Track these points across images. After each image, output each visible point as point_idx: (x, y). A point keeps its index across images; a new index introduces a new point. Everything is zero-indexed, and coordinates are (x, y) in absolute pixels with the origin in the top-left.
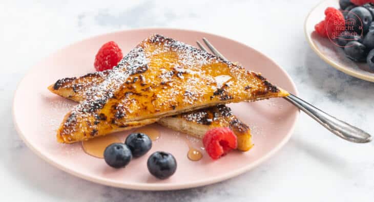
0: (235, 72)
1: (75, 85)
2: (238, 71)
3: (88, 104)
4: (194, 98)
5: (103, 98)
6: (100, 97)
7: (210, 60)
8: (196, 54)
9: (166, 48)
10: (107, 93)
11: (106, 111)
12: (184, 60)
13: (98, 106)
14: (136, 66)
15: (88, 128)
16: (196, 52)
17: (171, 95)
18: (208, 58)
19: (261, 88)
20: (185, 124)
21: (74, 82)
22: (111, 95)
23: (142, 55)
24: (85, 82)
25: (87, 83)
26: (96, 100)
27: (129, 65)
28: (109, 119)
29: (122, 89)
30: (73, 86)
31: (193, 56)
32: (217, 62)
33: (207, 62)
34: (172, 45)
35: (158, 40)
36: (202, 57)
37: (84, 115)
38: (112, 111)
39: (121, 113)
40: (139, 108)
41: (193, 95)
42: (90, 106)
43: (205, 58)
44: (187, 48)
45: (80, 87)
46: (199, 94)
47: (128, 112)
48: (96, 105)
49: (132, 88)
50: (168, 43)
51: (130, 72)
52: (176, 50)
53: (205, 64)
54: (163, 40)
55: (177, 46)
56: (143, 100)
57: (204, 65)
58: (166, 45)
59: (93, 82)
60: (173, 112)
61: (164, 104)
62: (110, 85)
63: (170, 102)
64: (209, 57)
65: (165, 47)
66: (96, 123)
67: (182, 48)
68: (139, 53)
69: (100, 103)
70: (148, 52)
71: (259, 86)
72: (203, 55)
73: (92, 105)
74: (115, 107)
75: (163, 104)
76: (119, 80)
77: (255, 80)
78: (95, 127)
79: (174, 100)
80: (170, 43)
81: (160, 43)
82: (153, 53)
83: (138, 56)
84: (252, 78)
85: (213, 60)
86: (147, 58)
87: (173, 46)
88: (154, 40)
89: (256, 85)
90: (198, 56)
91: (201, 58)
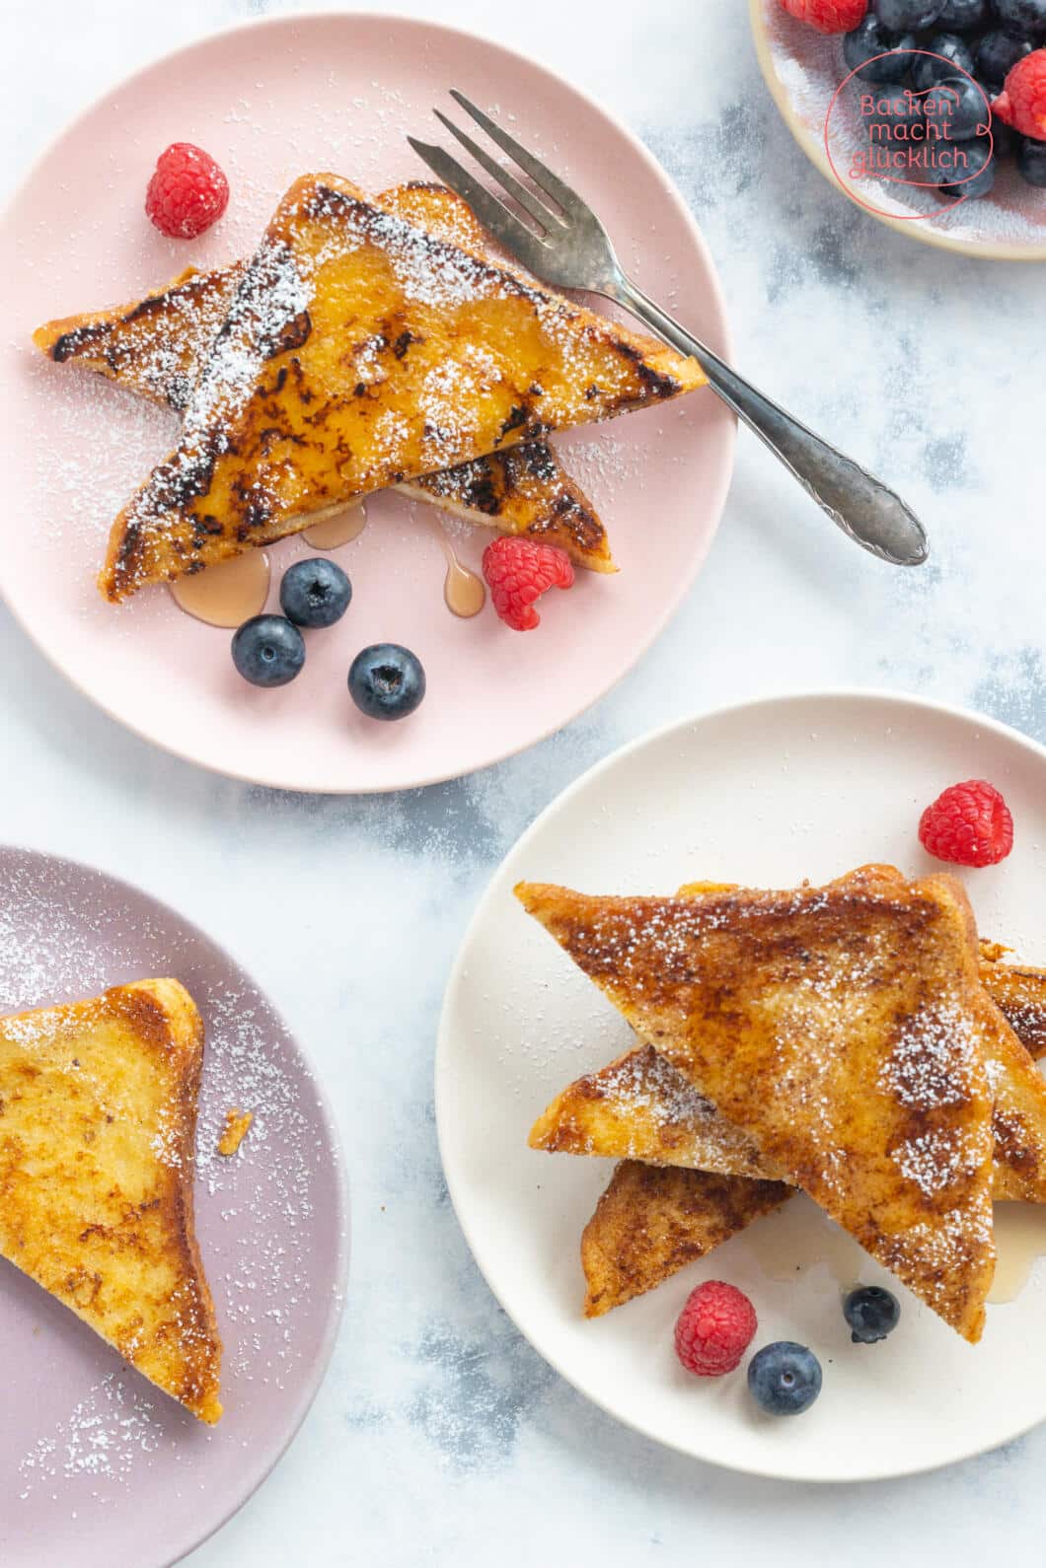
0: (555, 333)
1: (112, 349)
2: (562, 330)
3: (165, 486)
4: (450, 448)
5: (205, 462)
6: (194, 459)
7: (481, 287)
8: (441, 266)
9: (354, 238)
10: (213, 445)
11: (216, 504)
12: (410, 285)
13: (195, 489)
14: (277, 324)
15: (178, 561)
16: (442, 259)
17: (388, 440)
18: (478, 281)
19: (629, 388)
21: (106, 341)
22: (224, 445)
23: (290, 273)
24: (136, 333)
25: (143, 338)
26: (186, 469)
27: (259, 320)
28: (229, 530)
29: (251, 414)
30: (105, 352)
31: (433, 271)
32: (503, 295)
33: (473, 291)
34: (371, 230)
35: (327, 209)
36: (458, 274)
37: (160, 521)
38: (233, 506)
39: (260, 511)
40: (306, 491)
41: (448, 440)
42: (172, 492)
43: (467, 278)
44: (415, 242)
45: (128, 356)
46: (464, 435)
47: (277, 506)
48: (188, 486)
49: (275, 412)
50: (357, 222)
51: (265, 349)
52: (382, 245)
53: (470, 299)
54: (341, 210)
55: (385, 234)
56: (314, 463)
57: (465, 302)
58: (352, 226)
61: (372, 473)
62: (216, 406)
63: (387, 466)
64: (478, 274)
65: (352, 232)
66: (197, 546)
67: (399, 241)
68: (282, 270)
69: (198, 477)
70: (306, 258)
71: (624, 382)
72: (462, 269)
73: (178, 488)
74: (240, 487)
75: (368, 475)
76: (239, 385)
77: (611, 361)
78: (195, 555)
79: (395, 458)
80: (362, 220)
81: (335, 220)
82: (320, 260)
83: (278, 278)
84: (602, 354)
85: (490, 286)
86: (303, 280)
87: (373, 234)
88: (316, 211)
89: (614, 379)
90: (450, 272)
91: (457, 279)
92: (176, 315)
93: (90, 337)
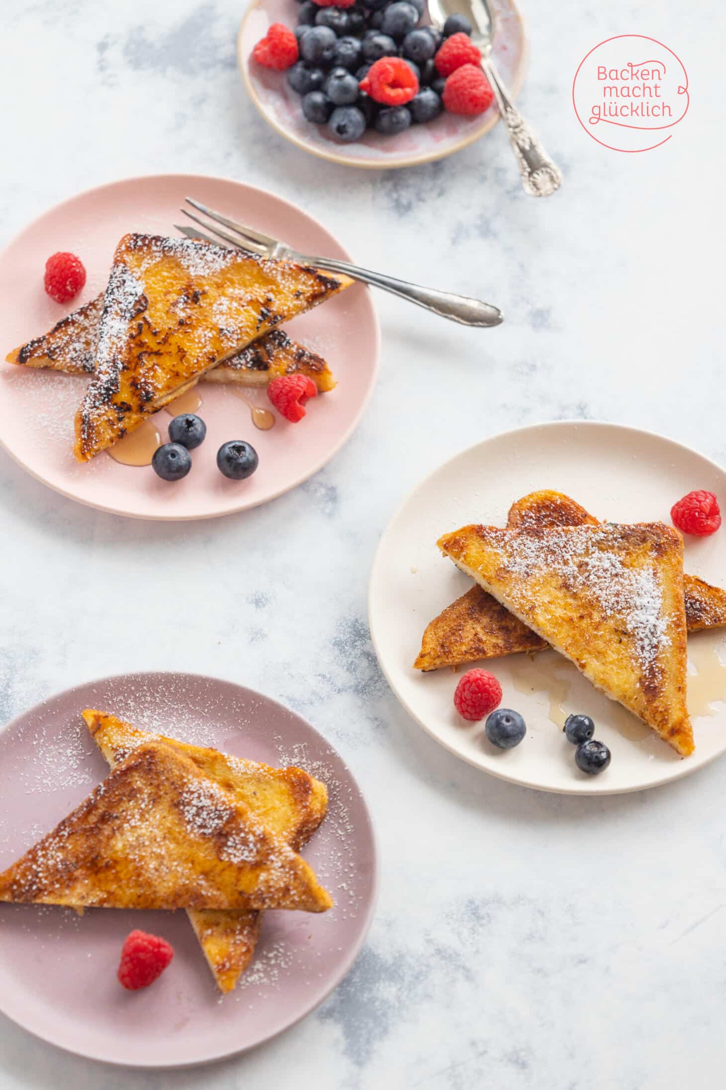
0: (271, 271)
1: (49, 349)
2: (274, 269)
3: (96, 392)
4: (235, 337)
5: (113, 376)
6: (107, 375)
7: (227, 259)
8: (204, 255)
9: (157, 254)
10: (115, 365)
11: (125, 396)
12: (192, 269)
13: (112, 390)
14: (130, 303)
15: (113, 430)
16: (204, 251)
17: (203, 340)
18: (225, 257)
19: (316, 288)
20: (233, 375)
21: (45, 345)
22: (120, 366)
23: (130, 277)
24: (59, 338)
25: (63, 340)
26: (104, 381)
27: (121, 303)
28: (134, 408)
29: (130, 349)
30: (46, 351)
31: (201, 259)
32: (239, 260)
33: (223, 263)
34: (164, 247)
35: (140, 243)
36: (216, 257)
37: (98, 411)
38: (134, 394)
39: (148, 393)
40: (169, 376)
41: (233, 332)
42: (101, 394)
43: (219, 257)
44: (188, 247)
45: (57, 350)
46: (240, 328)
47: (156, 388)
48: (108, 389)
49: (141, 344)
50: (157, 246)
51: (128, 315)
52: (172, 254)
53: (223, 267)
54: (147, 242)
55: (172, 247)
56: (168, 362)
57: (222, 270)
58: (154, 248)
59: (71, 336)
60: (213, 364)
61: (199, 359)
62: (111, 348)
63: (205, 353)
64: (224, 254)
65: (155, 252)
66: (120, 419)
67: (180, 249)
68: (125, 277)
69: (112, 384)
70: (136, 269)
71: (312, 286)
72: (215, 253)
73: (103, 392)
74: (134, 384)
75: (198, 360)
76: (120, 335)
77: (303, 277)
78: (120, 425)
79: (209, 348)
80: (159, 243)
81: (145, 248)
82: (143, 269)
83: (124, 281)
84: (298, 275)
85: (232, 258)
86: (137, 280)
87: (166, 249)
88: (134, 246)
89: (307, 286)
90: (210, 257)
91: (214, 259)
92: (76, 325)
93: (36, 345)
